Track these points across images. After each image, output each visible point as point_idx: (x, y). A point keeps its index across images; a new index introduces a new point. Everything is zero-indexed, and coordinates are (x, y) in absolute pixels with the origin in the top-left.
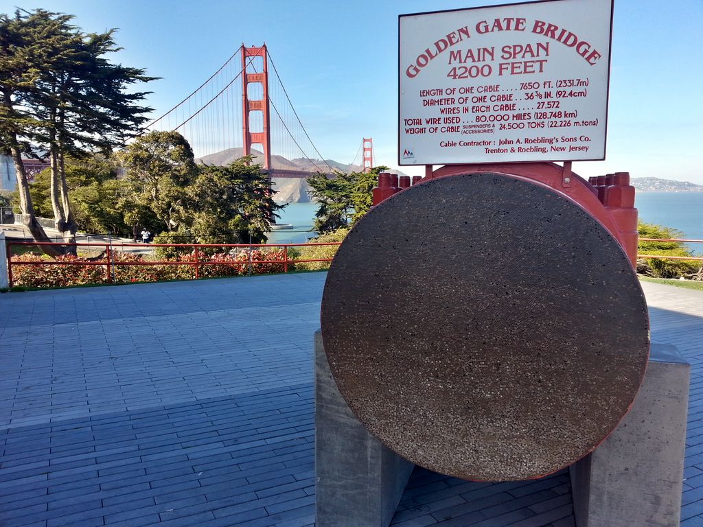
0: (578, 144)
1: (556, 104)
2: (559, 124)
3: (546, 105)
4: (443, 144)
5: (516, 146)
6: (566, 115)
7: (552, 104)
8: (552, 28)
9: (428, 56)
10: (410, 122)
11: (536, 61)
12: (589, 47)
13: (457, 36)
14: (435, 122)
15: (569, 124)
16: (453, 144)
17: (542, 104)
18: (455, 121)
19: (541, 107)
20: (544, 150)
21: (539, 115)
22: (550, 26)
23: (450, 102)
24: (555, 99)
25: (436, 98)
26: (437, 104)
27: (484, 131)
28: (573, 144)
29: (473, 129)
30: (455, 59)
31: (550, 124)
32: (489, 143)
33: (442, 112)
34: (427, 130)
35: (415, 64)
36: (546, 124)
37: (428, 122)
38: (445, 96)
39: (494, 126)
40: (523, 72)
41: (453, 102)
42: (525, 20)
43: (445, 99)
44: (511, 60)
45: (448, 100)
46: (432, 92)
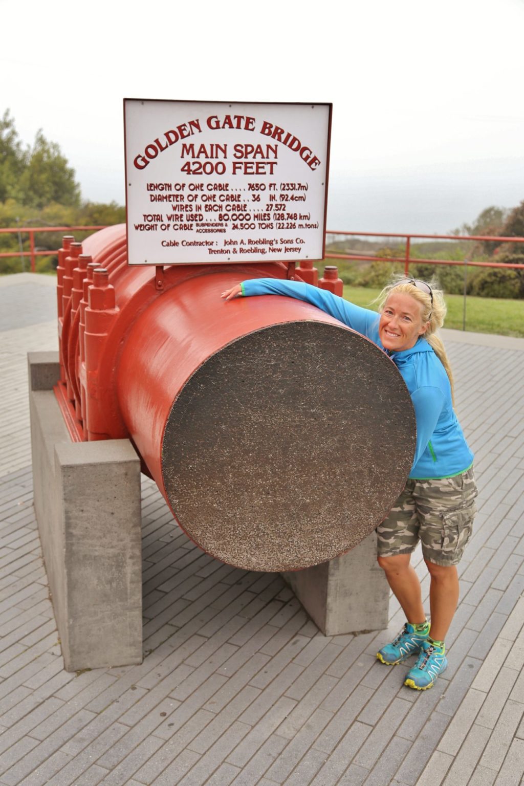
1: (283, 207)
4: (164, 244)
9: (158, 147)
18: (198, 218)
19: (269, 209)
20: (263, 252)
21: (278, 216)
23: (179, 199)
24: (279, 202)
25: (165, 193)
26: (165, 200)
28: (289, 246)
29: (206, 227)
30: (188, 154)
32: (212, 244)
33: (174, 209)
34: (159, 227)
35: (143, 155)
37: (169, 219)
38: (174, 192)
40: (255, 172)
41: (182, 199)
42: (254, 119)
43: (174, 196)
44: (243, 160)
45: (177, 196)
46: (160, 187)
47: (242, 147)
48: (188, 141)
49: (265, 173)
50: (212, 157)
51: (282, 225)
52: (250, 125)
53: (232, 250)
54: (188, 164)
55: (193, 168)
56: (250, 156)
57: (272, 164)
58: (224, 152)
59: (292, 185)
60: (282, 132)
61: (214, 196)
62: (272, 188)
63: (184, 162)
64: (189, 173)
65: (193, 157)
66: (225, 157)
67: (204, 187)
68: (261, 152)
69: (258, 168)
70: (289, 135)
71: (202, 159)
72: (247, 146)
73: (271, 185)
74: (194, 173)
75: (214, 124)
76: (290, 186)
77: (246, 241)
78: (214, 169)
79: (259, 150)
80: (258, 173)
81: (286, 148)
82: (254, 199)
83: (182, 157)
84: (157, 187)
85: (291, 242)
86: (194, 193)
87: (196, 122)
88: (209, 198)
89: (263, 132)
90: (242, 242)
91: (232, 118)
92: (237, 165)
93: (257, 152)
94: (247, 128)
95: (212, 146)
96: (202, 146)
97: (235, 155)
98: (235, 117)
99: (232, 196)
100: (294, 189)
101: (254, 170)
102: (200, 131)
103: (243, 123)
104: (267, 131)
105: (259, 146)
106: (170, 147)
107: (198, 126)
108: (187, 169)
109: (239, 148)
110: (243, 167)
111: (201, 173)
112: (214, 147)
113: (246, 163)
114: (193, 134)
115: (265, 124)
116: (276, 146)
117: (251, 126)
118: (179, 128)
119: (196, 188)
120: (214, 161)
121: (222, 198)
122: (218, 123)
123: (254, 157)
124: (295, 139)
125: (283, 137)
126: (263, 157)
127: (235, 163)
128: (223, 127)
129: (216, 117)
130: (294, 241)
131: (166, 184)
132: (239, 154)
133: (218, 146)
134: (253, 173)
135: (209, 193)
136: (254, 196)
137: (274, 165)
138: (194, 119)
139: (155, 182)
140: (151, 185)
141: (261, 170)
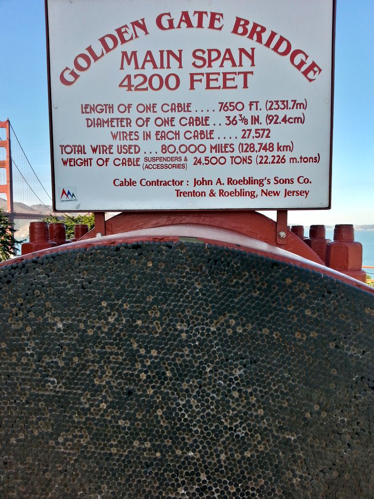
0: (295, 187)
1: (266, 132)
2: (270, 160)
3: (253, 134)
4: (117, 183)
5: (216, 188)
6: (279, 149)
7: (261, 132)
8: (259, 29)
9: (90, 56)
10: (68, 150)
11: (239, 73)
12: (307, 57)
13: (131, 31)
14: (104, 151)
15: (282, 160)
16: (132, 183)
17: (248, 132)
18: (132, 150)
19: (246, 136)
20: (252, 195)
21: (245, 147)
22: (255, 26)
23: (124, 123)
24: (264, 126)
25: (105, 116)
26: (106, 125)
27: (173, 166)
28: (290, 187)
29: (158, 162)
30: (129, 63)
31: (259, 159)
32: (181, 183)
33: (114, 137)
34: (94, 162)
35: (72, 67)
36: (253, 159)
37: (94, 150)
38: (116, 114)
39: (186, 159)
40: (222, 87)
41: (129, 124)
42: (222, 15)
43: (117, 119)
44: (205, 70)
45: (122, 120)
46: (99, 108)
47: (204, 52)
48: (128, 48)
49: (236, 87)
50: (162, 67)
51: (265, 159)
52: (216, 22)
53: (208, 193)
54: (129, 77)
55: (135, 82)
56: (216, 65)
57: (245, 74)
58: (179, 60)
59: (283, 102)
60: (263, 29)
61: (172, 119)
62: (254, 107)
63: (124, 74)
64: (130, 89)
65: (137, 67)
66: (181, 67)
67: (158, 108)
68: (231, 58)
69: (225, 80)
70: (273, 34)
71: (149, 70)
72: (210, 51)
73: (251, 104)
74: (136, 89)
75: (165, 24)
76: (280, 103)
77: (224, 180)
78: (164, 82)
79: (227, 56)
80: (225, 87)
81: (269, 51)
82: (228, 122)
83: (122, 68)
84: (93, 109)
85: (291, 181)
86: (144, 116)
87: (141, 22)
88: (165, 122)
89: (235, 31)
90: (219, 181)
91: (191, 15)
92: (196, 78)
93: (224, 59)
94: (212, 26)
95: (162, 52)
96: (149, 53)
97: (194, 64)
98: (195, 12)
99: (197, 119)
100: (286, 107)
101: (220, 83)
102: (147, 33)
103: (206, 20)
104: (241, 30)
105: (228, 51)
106: (106, 55)
107: (143, 27)
108: (127, 84)
109: (199, 54)
110: (204, 79)
111: (147, 89)
112: (165, 54)
113: (208, 75)
114: (137, 36)
115: (238, 20)
116: (253, 49)
117: (217, 24)
118: (119, 31)
119: (148, 108)
120: (164, 73)
121: (184, 122)
122: (171, 22)
123: (222, 66)
124: (282, 39)
125: (265, 37)
126: (234, 65)
127: (192, 75)
128: (179, 27)
129: (169, 14)
130: (295, 181)
131: (106, 105)
132: (199, 63)
133: (170, 52)
134: (219, 88)
135: (165, 116)
136: (228, 118)
137: (249, 76)
138: (138, 18)
139: (92, 102)
140: (87, 106)
141: (229, 84)
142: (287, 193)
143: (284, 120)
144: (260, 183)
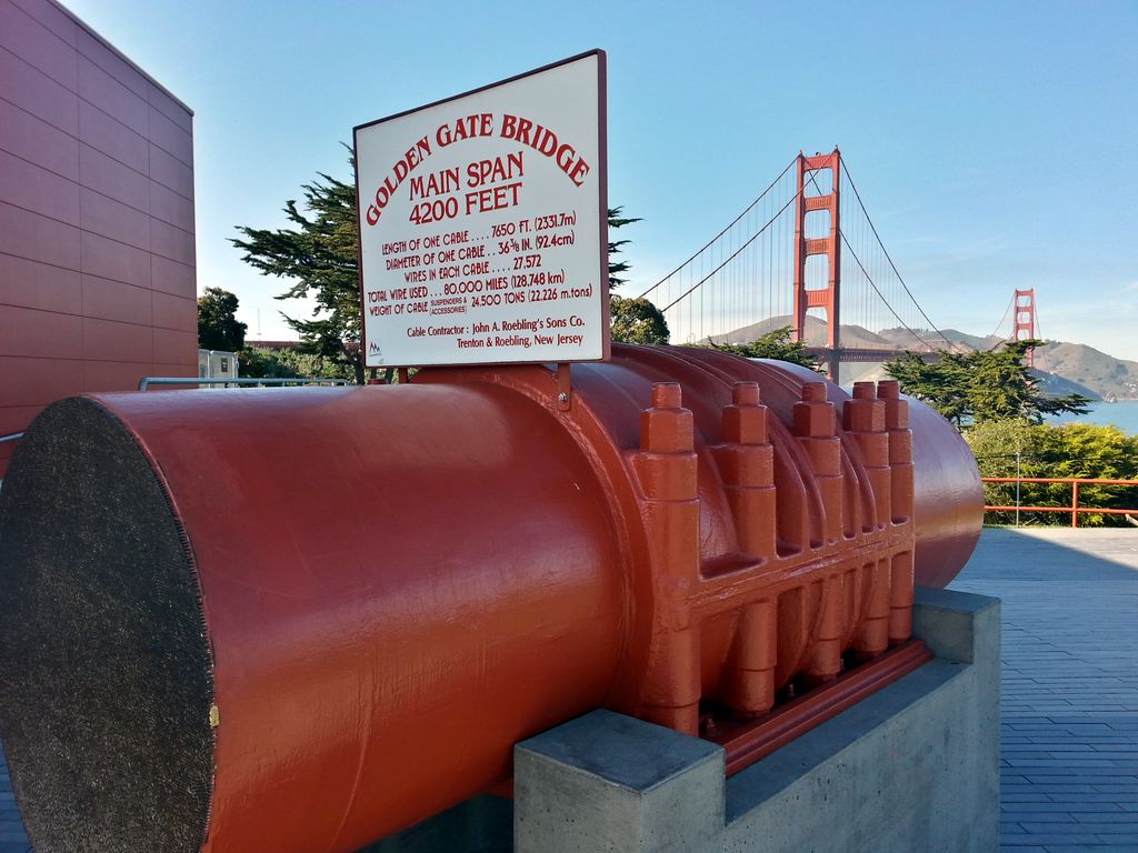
8: (525, 126)
11: (509, 186)
12: (573, 152)
22: (522, 122)
24: (535, 251)
27: (455, 310)
28: (564, 331)
29: (442, 306)
40: (494, 207)
44: (479, 188)
47: (477, 167)
49: (507, 205)
50: (443, 192)
52: (487, 126)
55: (422, 213)
56: (488, 179)
57: (515, 187)
58: (457, 179)
59: (551, 217)
61: (453, 252)
62: (524, 228)
64: (418, 223)
66: (457, 189)
68: (502, 169)
69: (497, 198)
70: (539, 129)
72: (482, 163)
73: (521, 225)
74: (423, 222)
76: (549, 220)
77: (500, 326)
78: (445, 209)
79: (497, 167)
82: (501, 250)
85: (564, 323)
92: (471, 199)
93: (496, 171)
95: (442, 173)
96: (432, 177)
97: (469, 183)
99: (474, 249)
100: (555, 224)
104: (509, 131)
105: (498, 160)
109: (473, 169)
110: (478, 200)
111: (430, 220)
112: (445, 175)
113: (482, 193)
116: (521, 153)
123: (493, 181)
124: (547, 135)
125: (532, 134)
126: (503, 178)
127: (468, 196)
130: (568, 322)
132: (474, 180)
133: (449, 173)
134: (491, 209)
136: (501, 245)
142: (561, 340)
143: (554, 242)
144: (533, 326)
